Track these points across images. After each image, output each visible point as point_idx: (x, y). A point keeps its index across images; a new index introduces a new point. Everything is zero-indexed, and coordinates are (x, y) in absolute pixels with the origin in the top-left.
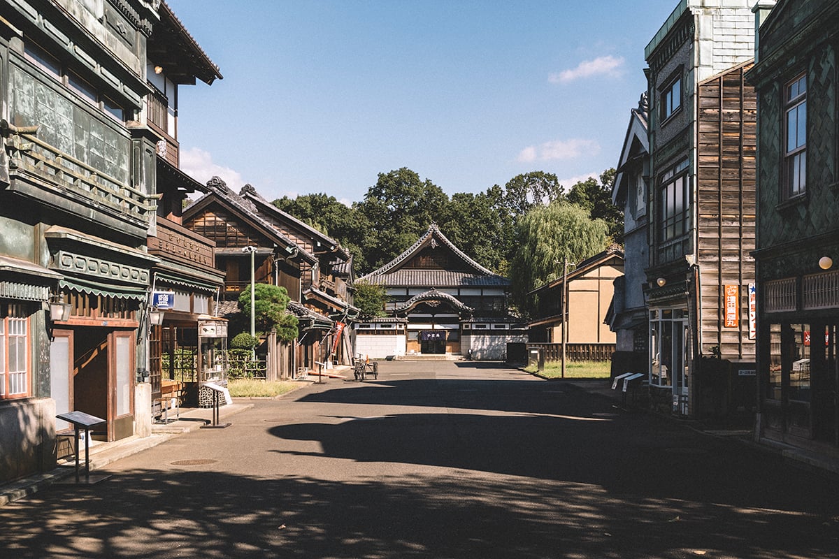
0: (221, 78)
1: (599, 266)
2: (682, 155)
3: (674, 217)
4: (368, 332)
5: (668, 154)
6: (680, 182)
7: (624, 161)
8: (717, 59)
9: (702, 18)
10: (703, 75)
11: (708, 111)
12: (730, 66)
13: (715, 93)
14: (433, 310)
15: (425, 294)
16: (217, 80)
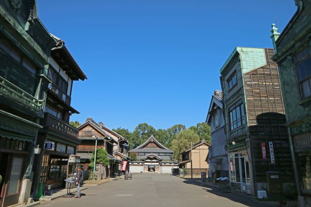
0: (87, 79)
1: (200, 146)
2: (239, 99)
3: (237, 120)
4: (133, 165)
5: (232, 100)
6: (238, 108)
7: (210, 110)
8: (248, 67)
9: (242, 54)
10: (244, 71)
11: (248, 83)
12: (253, 69)
13: (249, 77)
14: (151, 159)
15: (150, 154)
16: (85, 79)
